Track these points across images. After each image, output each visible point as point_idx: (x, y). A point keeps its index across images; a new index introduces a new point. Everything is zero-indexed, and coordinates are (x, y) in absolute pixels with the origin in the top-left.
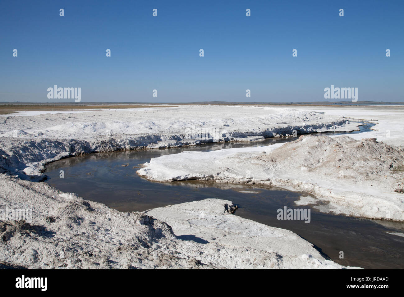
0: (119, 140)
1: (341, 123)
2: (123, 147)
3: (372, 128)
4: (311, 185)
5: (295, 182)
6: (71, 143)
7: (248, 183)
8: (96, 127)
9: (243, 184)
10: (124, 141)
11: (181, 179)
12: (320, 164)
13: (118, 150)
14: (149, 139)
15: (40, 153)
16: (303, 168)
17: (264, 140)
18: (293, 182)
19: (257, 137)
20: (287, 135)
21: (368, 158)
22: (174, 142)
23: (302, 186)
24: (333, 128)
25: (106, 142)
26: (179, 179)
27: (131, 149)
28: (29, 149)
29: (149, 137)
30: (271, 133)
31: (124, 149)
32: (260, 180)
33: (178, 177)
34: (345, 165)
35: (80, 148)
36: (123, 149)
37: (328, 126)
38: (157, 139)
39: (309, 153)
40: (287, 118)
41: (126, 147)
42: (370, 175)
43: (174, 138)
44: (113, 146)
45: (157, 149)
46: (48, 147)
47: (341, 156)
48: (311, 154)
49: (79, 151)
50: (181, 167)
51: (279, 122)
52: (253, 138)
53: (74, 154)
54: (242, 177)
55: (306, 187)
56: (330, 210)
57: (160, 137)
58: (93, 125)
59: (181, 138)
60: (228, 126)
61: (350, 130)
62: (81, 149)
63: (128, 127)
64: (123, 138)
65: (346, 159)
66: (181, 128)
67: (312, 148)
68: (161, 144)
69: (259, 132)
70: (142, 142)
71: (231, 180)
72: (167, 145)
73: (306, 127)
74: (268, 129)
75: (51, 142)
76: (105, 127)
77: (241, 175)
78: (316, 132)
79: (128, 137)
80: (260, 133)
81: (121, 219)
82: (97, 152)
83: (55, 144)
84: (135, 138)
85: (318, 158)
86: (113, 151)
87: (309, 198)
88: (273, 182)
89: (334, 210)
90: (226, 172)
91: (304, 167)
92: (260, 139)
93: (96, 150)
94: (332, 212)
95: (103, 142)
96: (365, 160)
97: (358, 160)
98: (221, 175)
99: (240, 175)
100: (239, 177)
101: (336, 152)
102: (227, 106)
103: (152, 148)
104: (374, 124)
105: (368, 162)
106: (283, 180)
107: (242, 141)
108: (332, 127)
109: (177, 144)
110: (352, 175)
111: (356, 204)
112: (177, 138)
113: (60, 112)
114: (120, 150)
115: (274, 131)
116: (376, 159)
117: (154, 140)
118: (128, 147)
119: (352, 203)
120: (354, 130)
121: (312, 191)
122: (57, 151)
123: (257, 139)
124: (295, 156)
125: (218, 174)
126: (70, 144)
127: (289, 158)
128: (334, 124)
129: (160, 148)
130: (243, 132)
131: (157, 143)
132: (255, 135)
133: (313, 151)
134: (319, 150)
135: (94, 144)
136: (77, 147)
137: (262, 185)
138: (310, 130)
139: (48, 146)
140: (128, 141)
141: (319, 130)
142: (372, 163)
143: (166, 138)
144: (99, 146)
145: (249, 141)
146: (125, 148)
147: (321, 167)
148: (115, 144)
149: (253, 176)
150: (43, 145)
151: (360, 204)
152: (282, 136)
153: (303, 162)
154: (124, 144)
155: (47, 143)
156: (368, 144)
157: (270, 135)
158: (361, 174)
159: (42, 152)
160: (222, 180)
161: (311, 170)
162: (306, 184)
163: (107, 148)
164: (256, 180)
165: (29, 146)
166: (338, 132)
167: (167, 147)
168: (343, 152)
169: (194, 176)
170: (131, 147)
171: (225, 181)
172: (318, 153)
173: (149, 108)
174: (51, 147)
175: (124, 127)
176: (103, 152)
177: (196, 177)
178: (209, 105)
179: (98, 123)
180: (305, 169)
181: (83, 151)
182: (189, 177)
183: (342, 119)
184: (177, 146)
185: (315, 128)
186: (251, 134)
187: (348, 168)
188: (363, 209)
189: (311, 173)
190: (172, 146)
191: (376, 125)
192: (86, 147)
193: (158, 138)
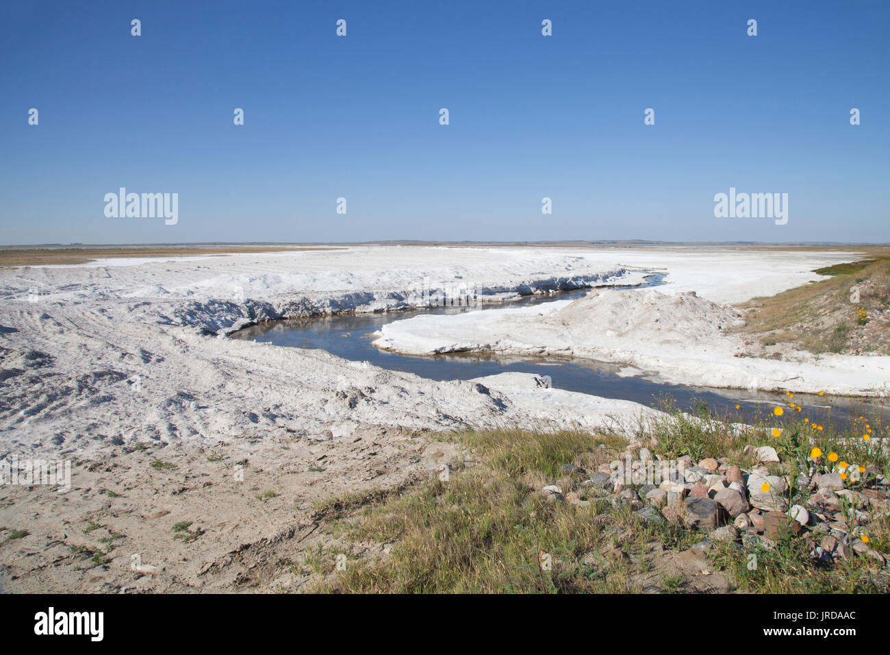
0: (315, 300)
1: (620, 273)
2: (321, 310)
3: (664, 279)
4: (629, 353)
5: (605, 351)
6: (248, 305)
7: (542, 354)
8: (268, 282)
9: (534, 355)
10: (323, 302)
11: (446, 351)
12: (630, 327)
13: (316, 315)
14: (358, 298)
15: (212, 320)
16: (609, 333)
17: (520, 298)
18: (602, 350)
19: (510, 294)
20: (551, 291)
21: (691, 317)
22: (393, 302)
23: (615, 355)
24: (611, 280)
25: (297, 303)
26: (443, 351)
27: (334, 314)
28: (196, 313)
29: (357, 295)
30: (527, 288)
31: (323, 313)
32: (557, 349)
33: (443, 348)
34: (664, 327)
35: (262, 313)
36: (321, 314)
37: (605, 278)
38: (368, 298)
39: (613, 312)
40: (542, 266)
41: (326, 311)
42: (699, 338)
43: (393, 296)
44: (307, 309)
45: (370, 312)
46: (219, 311)
47: (658, 315)
48: (616, 313)
49: (262, 317)
50: (437, 335)
51: (533, 271)
52: (504, 295)
53: (255, 321)
54: (531, 346)
55: (621, 356)
56: (665, 381)
57: (373, 294)
58: (262, 278)
59: (403, 296)
60: (461, 278)
61: (636, 284)
62: (264, 314)
63: (315, 280)
64: (321, 296)
65: (664, 319)
66: (394, 282)
67: (616, 305)
68: (375, 306)
69: (512, 286)
70: (348, 302)
71: (517, 350)
72: (384, 307)
73: (575, 279)
74: (523, 282)
75: (222, 304)
76: (280, 282)
77: (530, 343)
78: (590, 287)
79: (328, 296)
80: (514, 288)
81: (453, 388)
82: (286, 318)
83: (228, 307)
84: (338, 297)
85: (625, 319)
86: (308, 315)
87: (630, 368)
88: (575, 351)
89: (670, 381)
90: (507, 340)
91: (612, 332)
92: (515, 296)
93: (284, 316)
94: (667, 383)
95: (292, 304)
96: (688, 320)
97: (680, 320)
98: (501, 345)
99: (527, 343)
100: (527, 346)
101: (649, 311)
102: (427, 248)
103: (363, 311)
104: (665, 275)
105: (692, 322)
106: (588, 348)
107: (489, 301)
108: (610, 278)
109: (398, 305)
110: (677, 339)
111: (692, 373)
112: (398, 297)
113: (171, 259)
114: (317, 314)
115: (532, 285)
116: (701, 319)
117: (366, 300)
118: (328, 310)
119: (687, 371)
120: (640, 284)
121: (632, 360)
122: (233, 317)
123: (511, 298)
124: (594, 317)
125: (497, 343)
126: (247, 307)
127: (586, 320)
128: (612, 274)
129: (376, 311)
130: (490, 287)
131: (369, 304)
132: (507, 291)
133: (617, 310)
134: (625, 308)
135: (279, 307)
136: (258, 311)
137: (561, 356)
138: (582, 284)
139: (219, 309)
140: (328, 302)
141: (593, 284)
142: (697, 324)
143: (382, 296)
144: (288, 310)
145: (500, 299)
146: (324, 311)
147: (633, 330)
148: (309, 306)
149: (545, 344)
150: (211, 307)
151: (698, 373)
152: (545, 292)
153: (607, 325)
154: (322, 306)
155: (216, 305)
156: (687, 299)
157: (528, 291)
158: (688, 337)
159: (215, 319)
160: (502, 350)
161: (620, 335)
162: (622, 352)
163: (300, 312)
164: (551, 349)
165: (196, 309)
166: (620, 286)
167: (385, 310)
168: (659, 310)
169: (463, 347)
170: (334, 310)
171: (508, 351)
172: (624, 312)
173: (302, 252)
174: (223, 310)
175: (310, 280)
176: (294, 318)
177: (466, 348)
178: (399, 246)
179: (268, 275)
180: (613, 333)
181: (268, 317)
182: (457, 348)
183: (619, 268)
184: (399, 308)
185: (587, 281)
186: (500, 290)
187: (670, 330)
188: (703, 377)
189: (622, 338)
190: (392, 309)
191: (668, 276)
192: (269, 310)
193: (370, 297)
